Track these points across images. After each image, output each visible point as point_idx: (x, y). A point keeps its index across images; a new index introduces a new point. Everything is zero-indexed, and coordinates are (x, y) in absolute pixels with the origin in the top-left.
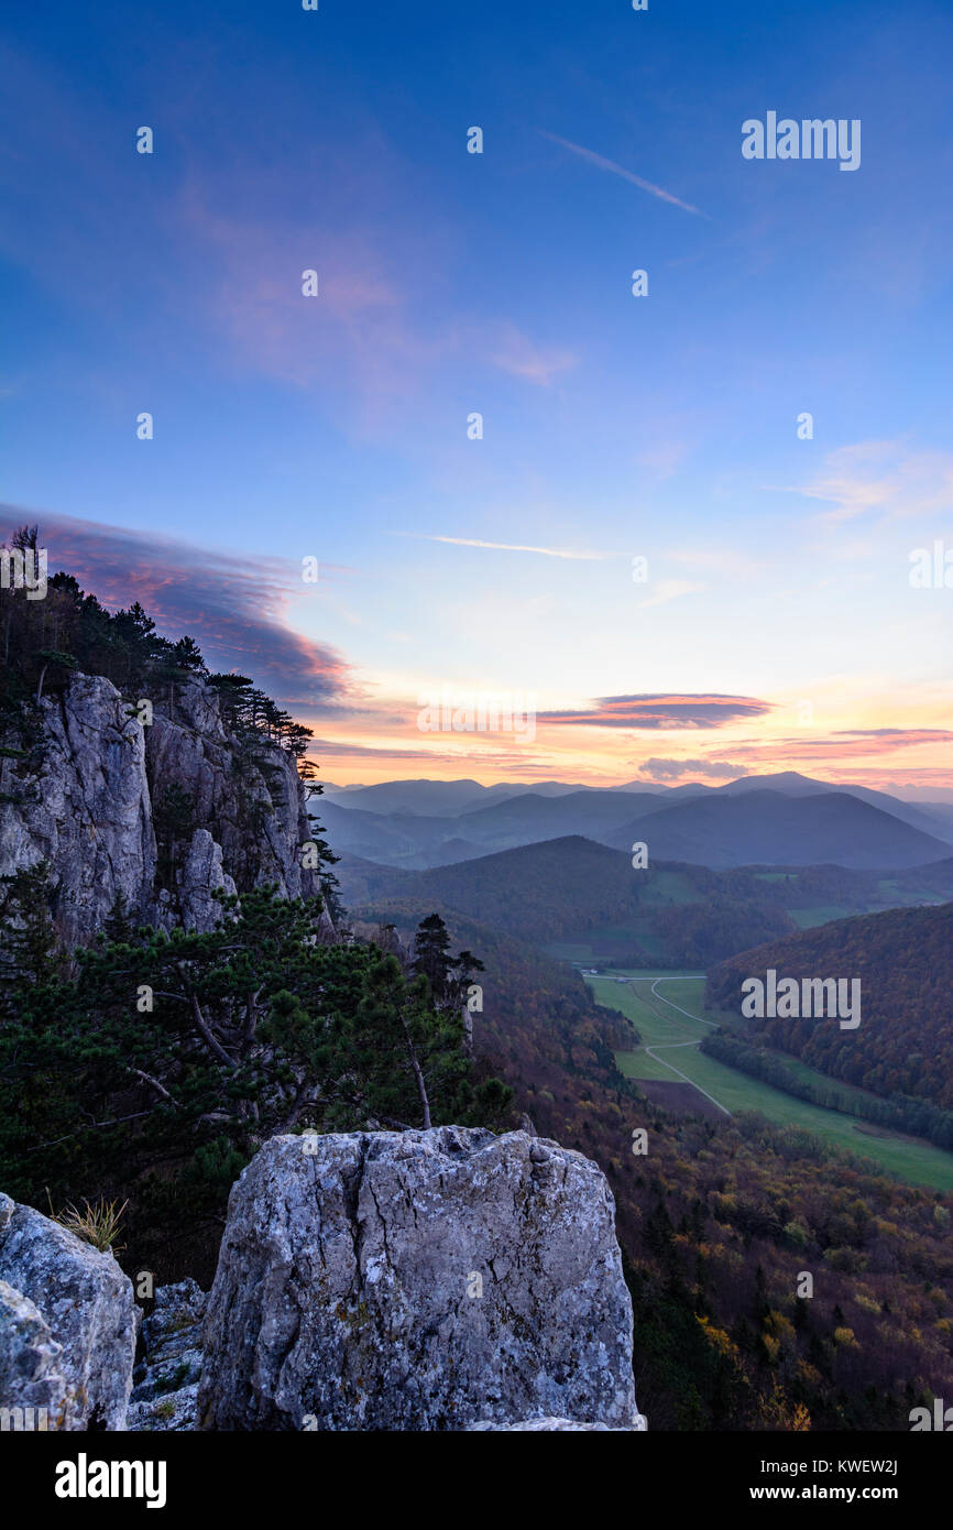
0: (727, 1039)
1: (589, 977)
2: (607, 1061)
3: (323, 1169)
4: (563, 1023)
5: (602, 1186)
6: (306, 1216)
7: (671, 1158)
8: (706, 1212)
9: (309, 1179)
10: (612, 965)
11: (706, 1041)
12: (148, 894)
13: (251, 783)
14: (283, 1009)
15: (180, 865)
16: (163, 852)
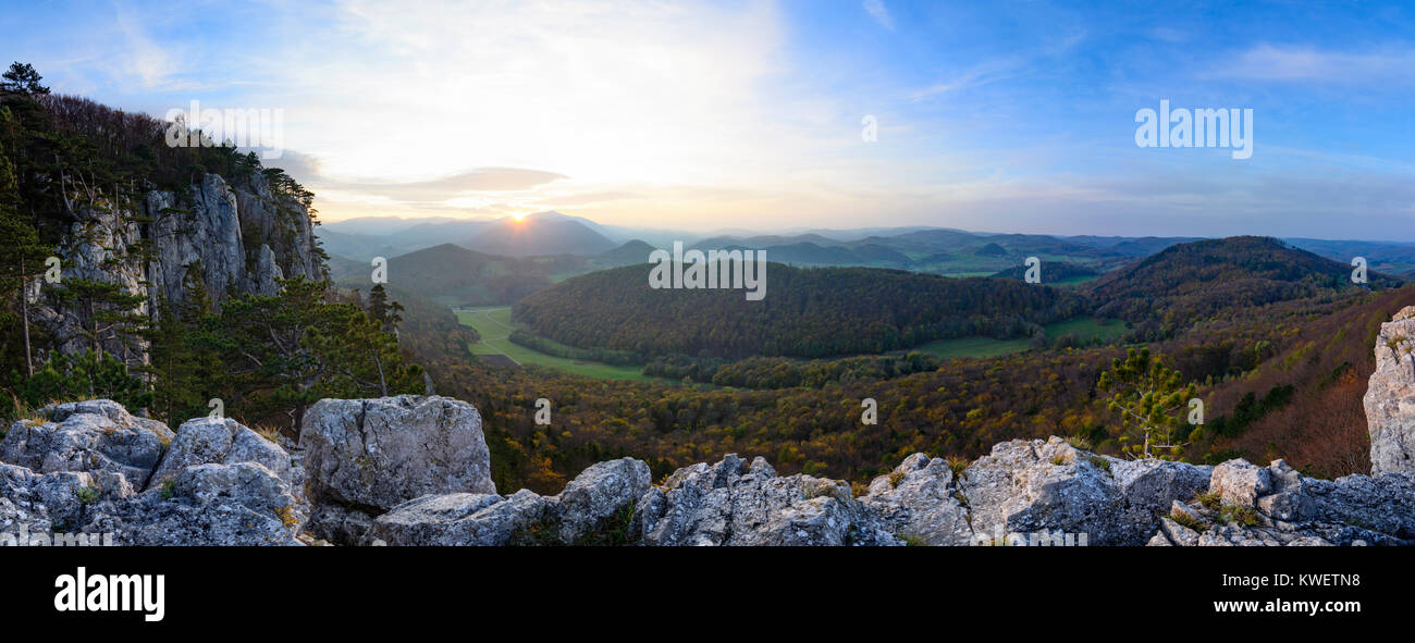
0: (521, 334)
1: (456, 311)
2: (464, 348)
3: (346, 413)
4: (443, 333)
5: (476, 414)
6: (339, 430)
7: (494, 385)
8: (509, 403)
9: (340, 416)
10: (469, 305)
11: (511, 336)
12: (243, 274)
13: (286, 222)
14: (311, 334)
15: (256, 261)
16: (249, 255)
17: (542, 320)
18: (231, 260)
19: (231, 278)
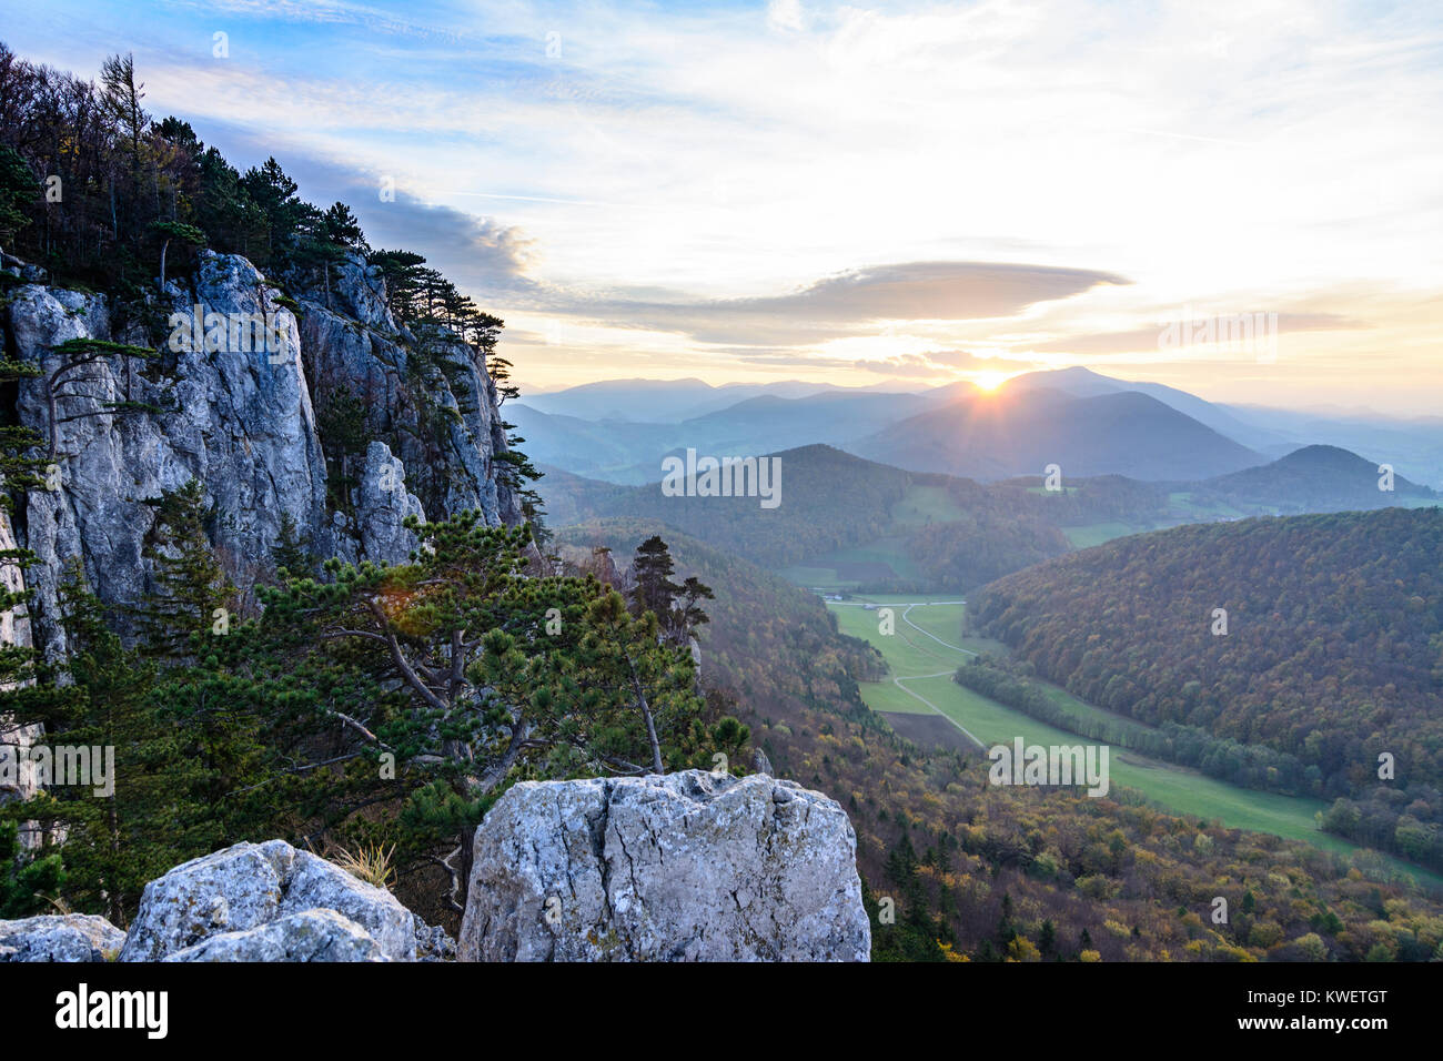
0: (986, 668)
1: (832, 604)
2: (850, 693)
3: (568, 812)
4: (802, 653)
5: (843, 824)
6: (554, 855)
7: (918, 791)
8: (953, 844)
9: (556, 822)
10: (860, 591)
11: (962, 671)
12: (321, 517)
13: (432, 386)
14: (496, 648)
15: (356, 483)
16: (335, 467)
17: (1041, 637)
18: (285, 481)
19: (286, 528)
